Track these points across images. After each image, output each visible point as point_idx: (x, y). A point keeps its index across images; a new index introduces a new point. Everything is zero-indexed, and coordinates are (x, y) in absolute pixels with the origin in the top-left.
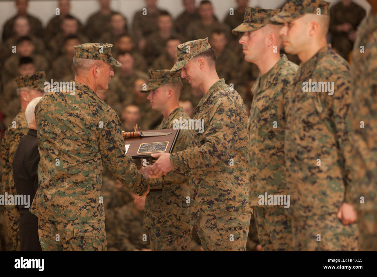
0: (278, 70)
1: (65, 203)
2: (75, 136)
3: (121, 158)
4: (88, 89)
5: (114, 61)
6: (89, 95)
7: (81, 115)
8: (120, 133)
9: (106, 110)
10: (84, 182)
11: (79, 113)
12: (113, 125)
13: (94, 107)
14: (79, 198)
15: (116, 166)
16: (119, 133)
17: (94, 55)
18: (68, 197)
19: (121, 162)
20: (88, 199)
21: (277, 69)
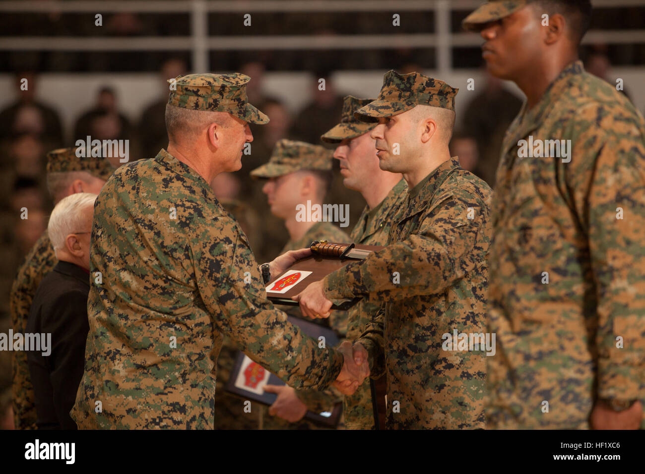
0: (395, 200)
1: (117, 409)
2: (140, 267)
3: (248, 319)
4: (188, 171)
5: (253, 113)
6: (184, 184)
7: (156, 224)
8: (248, 264)
9: (209, 218)
10: (160, 366)
11: (155, 219)
12: (227, 247)
13: (185, 211)
14: (148, 401)
15: (242, 335)
16: (246, 263)
17: (211, 101)
18: (125, 397)
19: (251, 326)
20: (167, 405)
21: (392, 198)
